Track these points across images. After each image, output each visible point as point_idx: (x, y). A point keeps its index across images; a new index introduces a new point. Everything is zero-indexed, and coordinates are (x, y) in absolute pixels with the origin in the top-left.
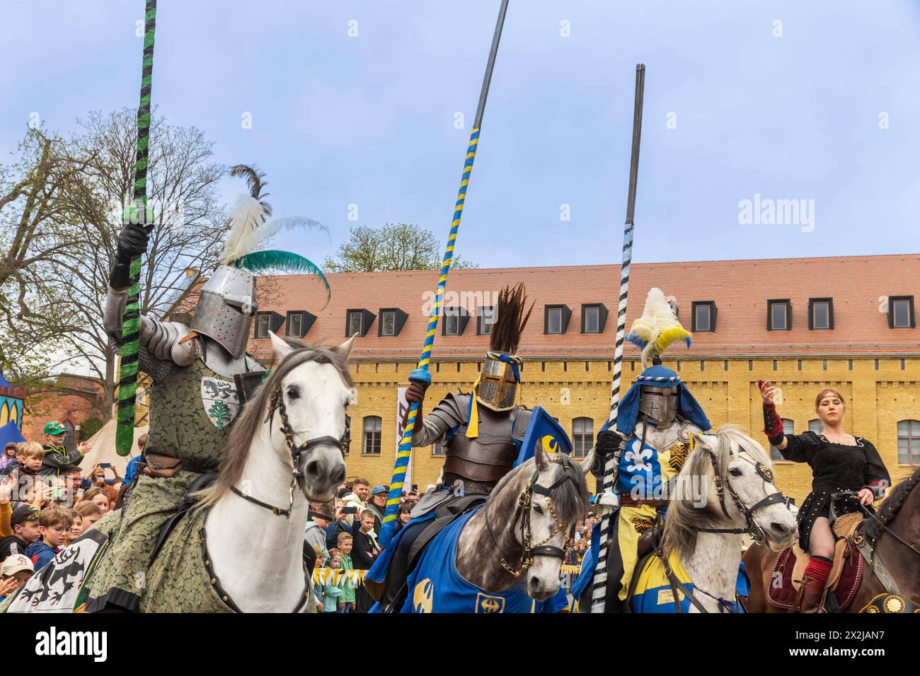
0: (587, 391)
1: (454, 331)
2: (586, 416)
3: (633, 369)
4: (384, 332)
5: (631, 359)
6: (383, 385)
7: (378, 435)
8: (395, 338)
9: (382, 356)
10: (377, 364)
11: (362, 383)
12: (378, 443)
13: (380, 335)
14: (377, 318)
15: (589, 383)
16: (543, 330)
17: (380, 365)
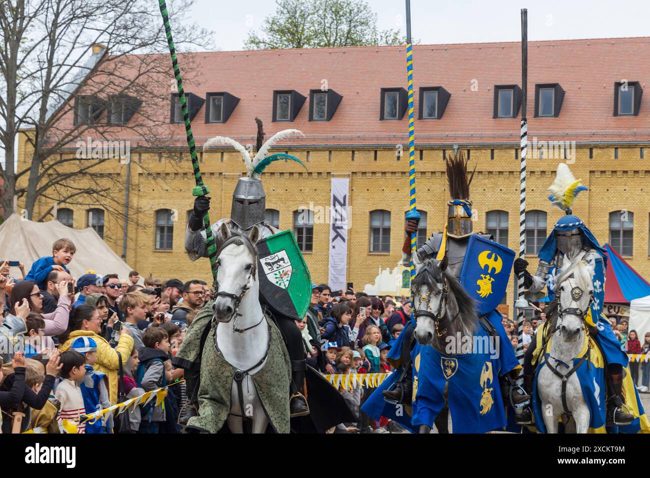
0: (540, 182)
1: (393, 115)
2: (539, 209)
3: (591, 157)
4: (315, 116)
5: (589, 145)
6: (315, 175)
7: (310, 230)
8: (327, 123)
9: (314, 143)
10: (308, 152)
11: (291, 174)
12: (310, 239)
13: (311, 119)
14: (308, 100)
15: (543, 172)
16: (492, 114)
17: (311, 153)
